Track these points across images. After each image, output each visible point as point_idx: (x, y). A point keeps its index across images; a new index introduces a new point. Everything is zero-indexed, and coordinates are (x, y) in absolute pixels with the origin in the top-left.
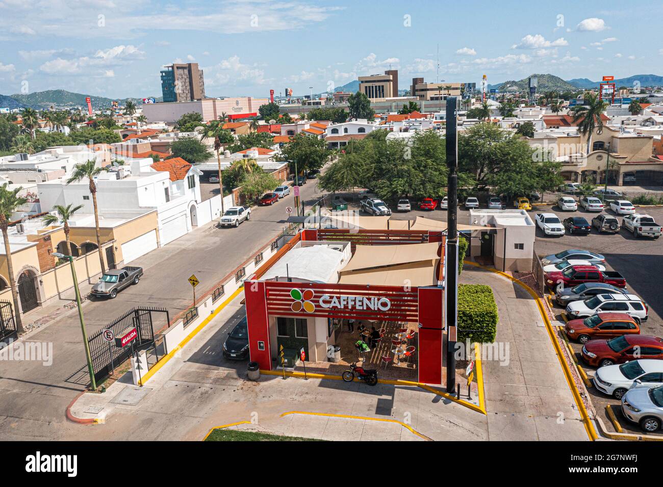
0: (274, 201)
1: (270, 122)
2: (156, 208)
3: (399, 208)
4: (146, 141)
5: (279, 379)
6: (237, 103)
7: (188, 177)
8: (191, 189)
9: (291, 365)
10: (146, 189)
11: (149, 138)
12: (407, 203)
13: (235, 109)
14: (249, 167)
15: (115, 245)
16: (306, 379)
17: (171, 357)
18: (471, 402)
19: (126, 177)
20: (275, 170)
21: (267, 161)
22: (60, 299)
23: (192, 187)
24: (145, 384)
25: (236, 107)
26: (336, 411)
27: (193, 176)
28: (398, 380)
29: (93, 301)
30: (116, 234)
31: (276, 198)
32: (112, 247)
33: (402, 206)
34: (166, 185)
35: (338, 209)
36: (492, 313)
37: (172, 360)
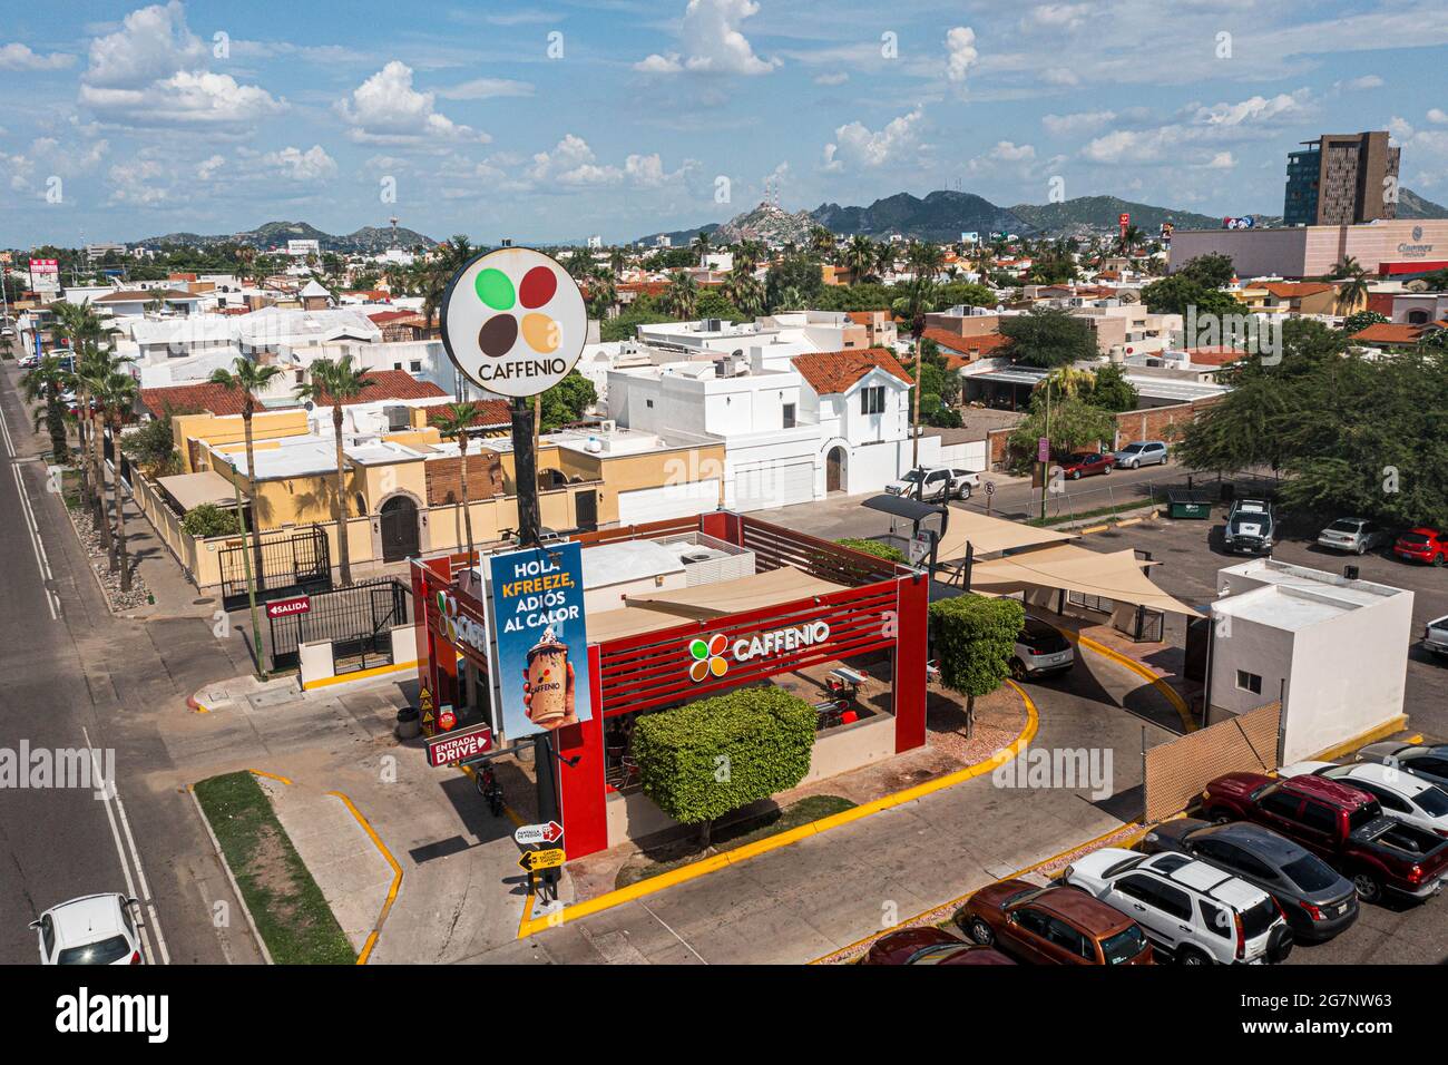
0: (1084, 473)
1: (1410, 286)
2: (724, 438)
6: (1417, 234)
7: (864, 391)
8: (867, 416)
12: (1353, 529)
14: (1069, 387)
15: (600, 489)
17: (394, 670)
18: (537, 907)
23: (873, 412)
30: (608, 471)
31: (1104, 466)
32: (594, 491)
33: (1331, 537)
34: (792, 397)
35: (1176, 513)
36: (676, 750)
37: (394, 674)
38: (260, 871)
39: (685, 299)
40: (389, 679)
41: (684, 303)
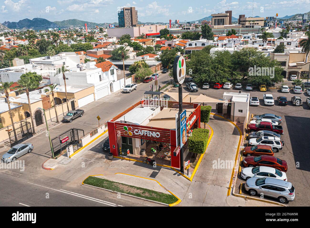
0: (150, 81)
1: (162, 39)
2: (94, 84)
3: (203, 87)
4: (101, 50)
5: (120, 160)
6: (150, 28)
7: (111, 70)
9: (125, 155)
10: (91, 76)
11: (103, 48)
12: (207, 85)
13: (150, 31)
14: (141, 65)
15: (75, 100)
16: (130, 161)
17: (84, 148)
18: (188, 176)
19: (84, 70)
20: (154, 65)
21: (152, 61)
22: (51, 121)
23: (112, 74)
24: (71, 157)
25: (150, 30)
26: (136, 174)
27: (113, 69)
28: (164, 165)
29: (63, 123)
30: (75, 95)
31: (151, 79)
33: (205, 87)
34: (100, 74)
35: (176, 86)
36: (202, 142)
37: (84, 149)
38: (129, 191)
39: (24, 51)
40: (85, 151)
41: (24, 52)
